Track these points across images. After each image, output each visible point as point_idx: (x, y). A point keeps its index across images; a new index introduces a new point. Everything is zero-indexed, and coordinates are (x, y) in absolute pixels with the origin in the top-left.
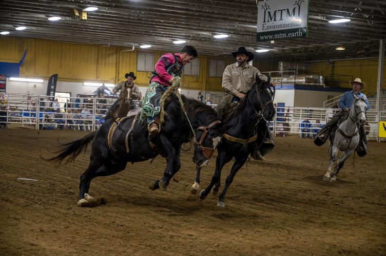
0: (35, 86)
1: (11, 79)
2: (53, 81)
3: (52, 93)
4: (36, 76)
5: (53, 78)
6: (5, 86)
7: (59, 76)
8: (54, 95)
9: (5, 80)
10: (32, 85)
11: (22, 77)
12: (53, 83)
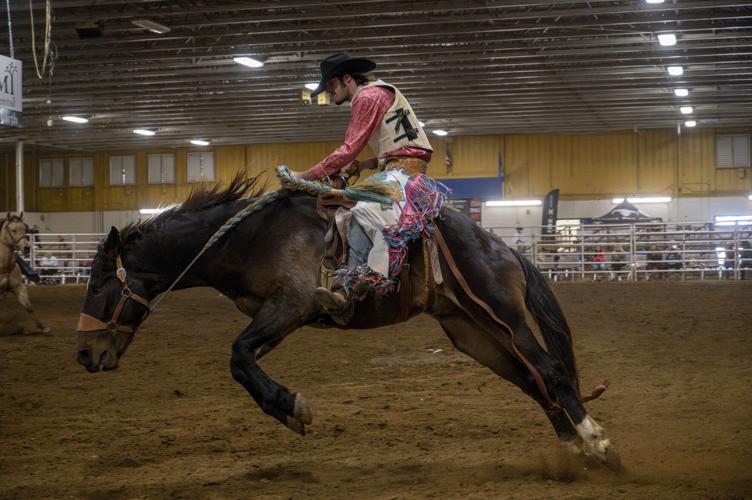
0: (528, 212)
1: (489, 203)
2: (551, 201)
3: (550, 221)
4: (530, 195)
5: (551, 197)
6: (480, 216)
7: (561, 192)
8: (554, 223)
9: (480, 207)
10: (524, 210)
11: (506, 199)
12: (551, 205)
